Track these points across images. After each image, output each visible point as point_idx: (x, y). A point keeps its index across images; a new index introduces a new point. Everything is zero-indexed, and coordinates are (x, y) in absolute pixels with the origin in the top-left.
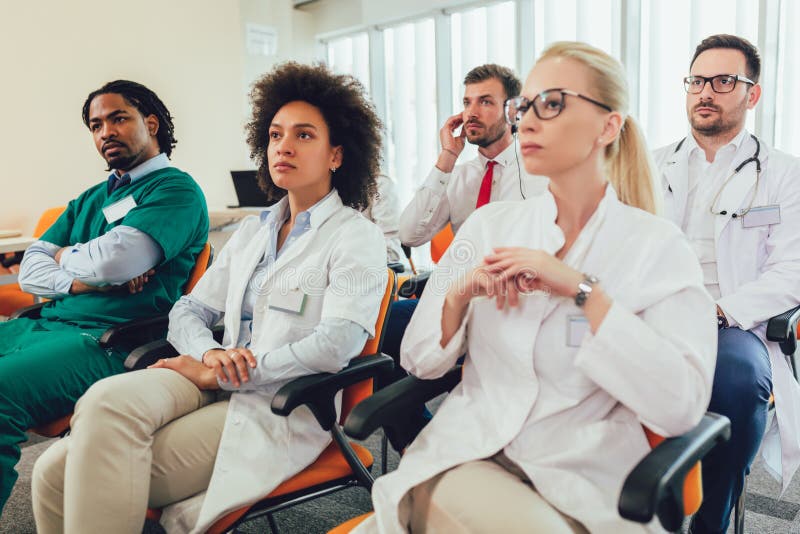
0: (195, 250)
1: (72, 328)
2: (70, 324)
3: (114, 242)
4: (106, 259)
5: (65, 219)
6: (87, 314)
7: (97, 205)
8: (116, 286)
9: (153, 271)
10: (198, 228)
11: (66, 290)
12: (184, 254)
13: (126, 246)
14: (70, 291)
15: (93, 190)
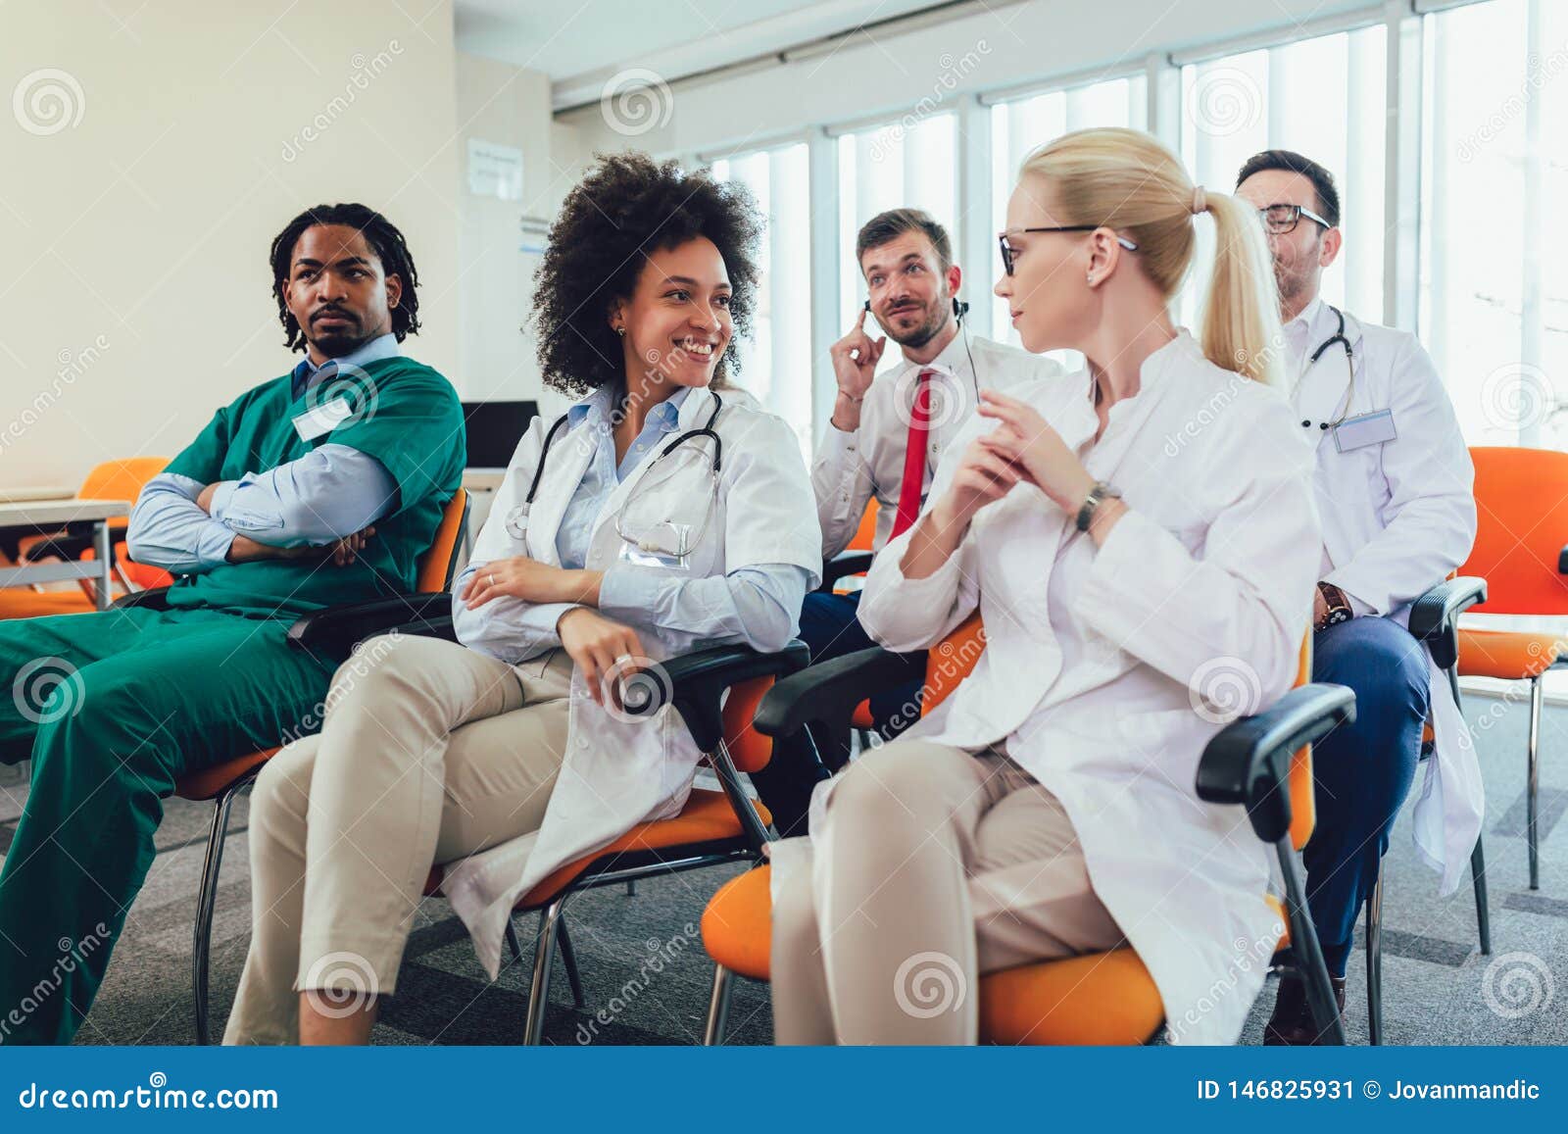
0: (445, 496)
1: (230, 618)
2: (227, 612)
3: (319, 470)
4: (304, 497)
5: (212, 437)
6: (258, 595)
7: (273, 414)
8: (317, 546)
9: (373, 530)
10: (451, 462)
11: (220, 555)
12: (427, 503)
13: (340, 478)
14: (228, 556)
15: (261, 390)
